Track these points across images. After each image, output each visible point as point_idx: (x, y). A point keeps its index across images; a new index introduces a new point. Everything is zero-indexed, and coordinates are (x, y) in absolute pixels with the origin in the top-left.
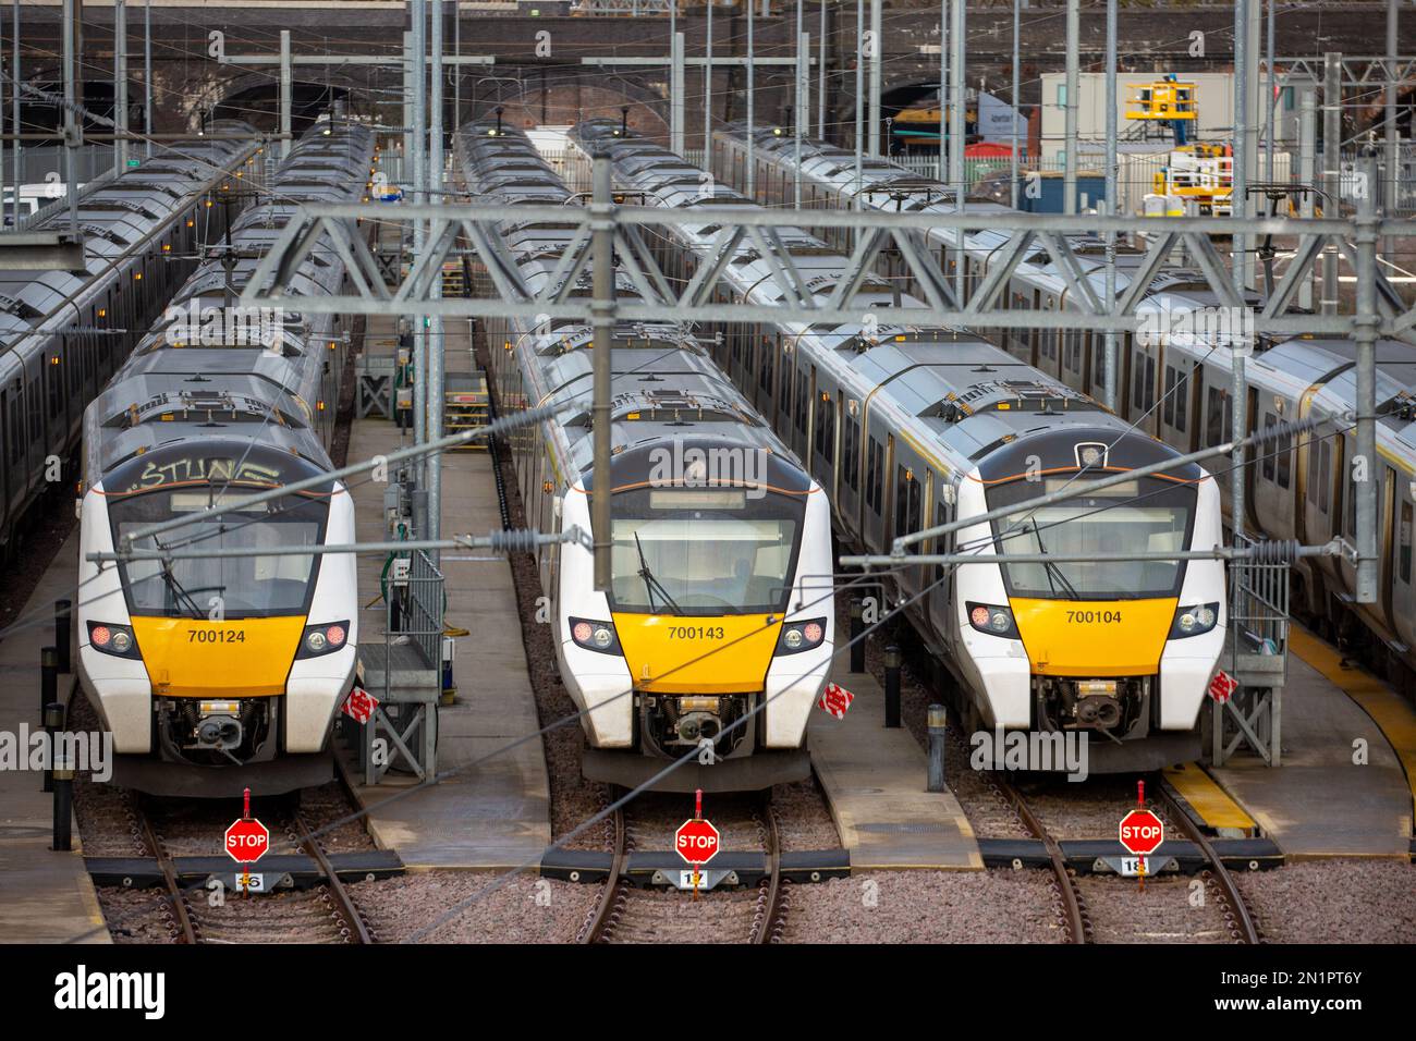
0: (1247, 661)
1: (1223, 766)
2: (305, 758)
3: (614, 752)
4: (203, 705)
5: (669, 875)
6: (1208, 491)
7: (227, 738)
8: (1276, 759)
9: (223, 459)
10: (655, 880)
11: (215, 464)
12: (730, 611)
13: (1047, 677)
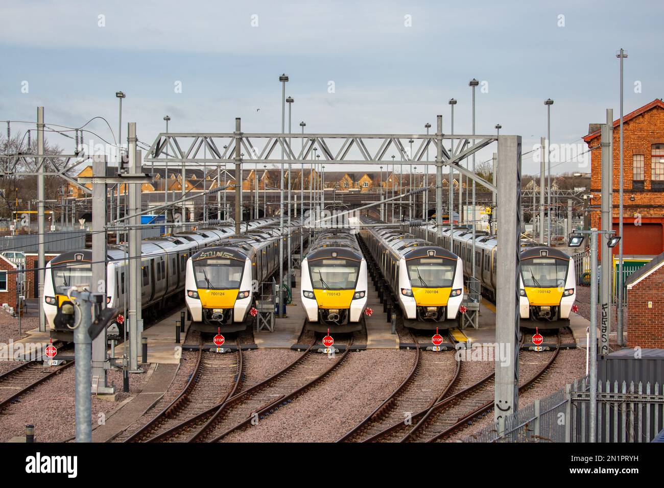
0: (470, 304)
1: (464, 329)
2: (239, 323)
3: (313, 323)
4: (214, 310)
5: (322, 350)
6: (460, 262)
7: (220, 318)
8: (477, 328)
9: (220, 252)
10: (319, 351)
11: (218, 253)
12: (342, 289)
13: (420, 306)
